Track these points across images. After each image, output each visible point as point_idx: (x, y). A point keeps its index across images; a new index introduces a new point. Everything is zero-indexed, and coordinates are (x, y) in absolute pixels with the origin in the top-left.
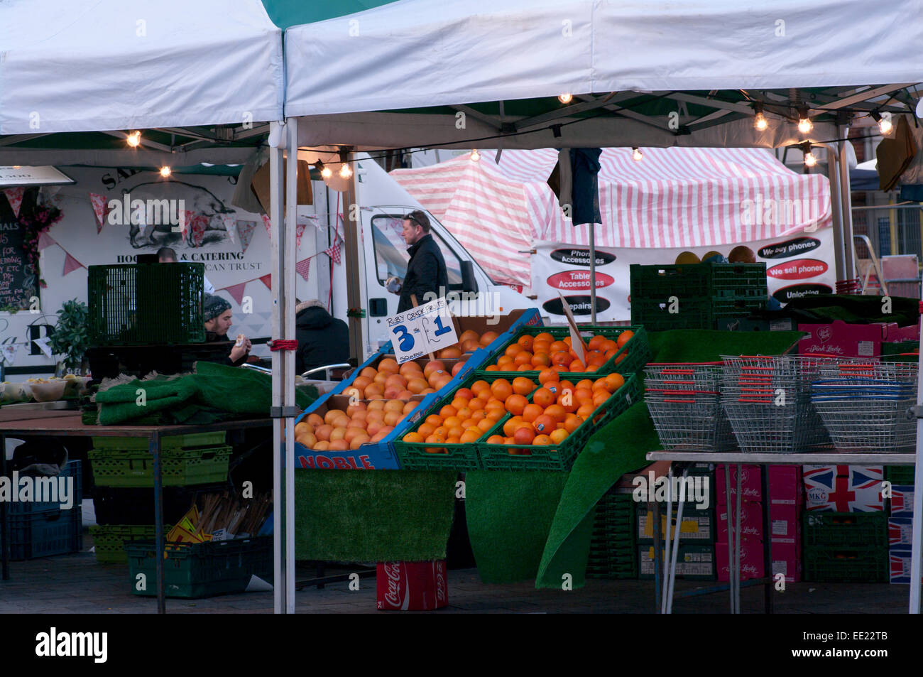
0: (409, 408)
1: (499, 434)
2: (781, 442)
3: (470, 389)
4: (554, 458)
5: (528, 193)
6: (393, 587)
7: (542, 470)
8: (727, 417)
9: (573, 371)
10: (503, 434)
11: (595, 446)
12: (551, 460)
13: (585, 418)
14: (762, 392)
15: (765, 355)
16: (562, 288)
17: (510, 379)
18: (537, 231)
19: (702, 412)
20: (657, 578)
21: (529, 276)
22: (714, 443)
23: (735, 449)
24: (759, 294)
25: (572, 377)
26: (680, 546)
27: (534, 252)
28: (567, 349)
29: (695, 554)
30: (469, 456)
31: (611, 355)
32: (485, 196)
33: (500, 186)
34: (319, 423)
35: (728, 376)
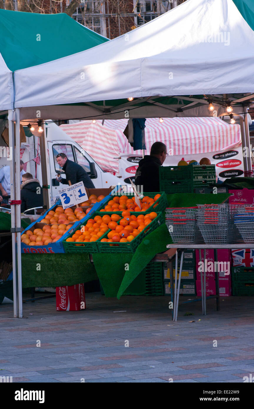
0: (68, 227)
1: (105, 238)
2: (222, 240)
3: (93, 219)
4: (128, 247)
5: (117, 134)
6: (63, 302)
7: (124, 253)
8: (199, 229)
9: (136, 211)
10: (107, 238)
11: (146, 241)
12: (127, 248)
13: (141, 231)
14: (214, 219)
15: (215, 203)
16: (132, 173)
17: (110, 215)
18: (121, 150)
19: (190, 228)
20: (172, 296)
21: (118, 168)
22: (194, 241)
23: (203, 243)
24: (212, 178)
25: (136, 214)
26: (181, 282)
27: (120, 158)
28: (134, 202)
29: (188, 285)
30: (93, 247)
31: (151, 204)
32: (100, 135)
33: (105, 131)
34: (31, 234)
35: (200, 213)
